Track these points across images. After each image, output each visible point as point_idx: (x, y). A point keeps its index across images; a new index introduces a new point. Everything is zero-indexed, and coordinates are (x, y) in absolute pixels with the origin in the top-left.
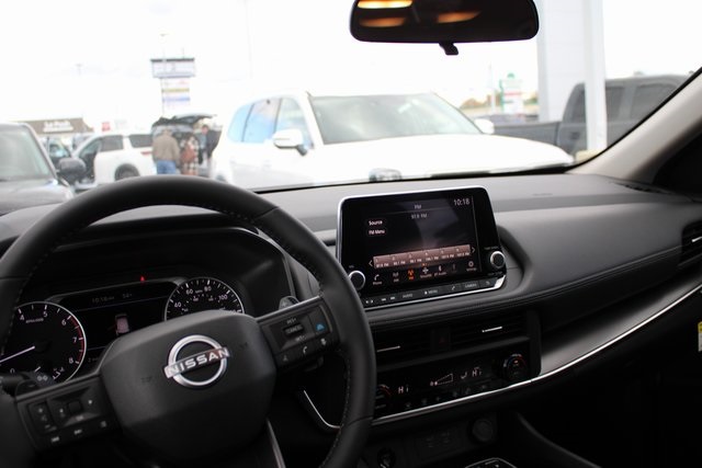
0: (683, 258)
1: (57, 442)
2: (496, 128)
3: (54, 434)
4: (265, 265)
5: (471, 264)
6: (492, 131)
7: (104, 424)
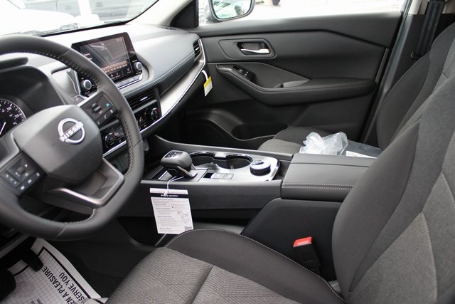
0: (196, 56)
1: (24, 189)
2: (26, 5)
3: (21, 185)
4: (40, 85)
5: (128, 70)
6: (24, 7)
7: (38, 174)
